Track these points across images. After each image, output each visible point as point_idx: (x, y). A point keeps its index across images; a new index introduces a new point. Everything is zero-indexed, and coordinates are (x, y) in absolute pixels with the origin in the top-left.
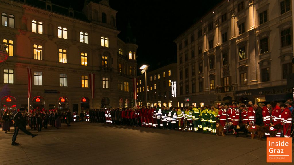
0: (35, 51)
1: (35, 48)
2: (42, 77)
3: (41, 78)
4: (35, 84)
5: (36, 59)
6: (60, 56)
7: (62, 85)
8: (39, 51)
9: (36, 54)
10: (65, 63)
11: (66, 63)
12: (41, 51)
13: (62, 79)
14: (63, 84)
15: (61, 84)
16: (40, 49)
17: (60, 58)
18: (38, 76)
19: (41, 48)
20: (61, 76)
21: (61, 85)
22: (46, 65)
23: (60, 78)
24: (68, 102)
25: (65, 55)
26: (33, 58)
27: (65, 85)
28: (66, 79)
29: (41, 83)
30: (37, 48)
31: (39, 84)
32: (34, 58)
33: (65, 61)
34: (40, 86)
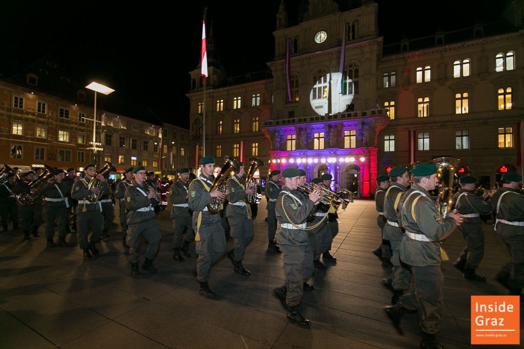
0: (420, 107)
1: (420, 103)
2: (428, 139)
3: (427, 141)
4: (419, 149)
5: (421, 117)
6: (457, 105)
7: (460, 148)
8: (425, 105)
9: (421, 111)
10: (466, 114)
11: (467, 112)
12: (428, 104)
13: (460, 138)
14: (462, 145)
15: (459, 146)
16: (426, 102)
17: (458, 107)
18: (424, 138)
19: (428, 100)
20: (459, 133)
21: (457, 147)
22: (435, 123)
23: (457, 138)
24: (470, 173)
25: (466, 102)
26: (417, 117)
27: (465, 146)
28: (467, 137)
29: (427, 148)
30: (423, 103)
31: (425, 149)
32: (419, 116)
33: (466, 110)
34: (427, 151)
